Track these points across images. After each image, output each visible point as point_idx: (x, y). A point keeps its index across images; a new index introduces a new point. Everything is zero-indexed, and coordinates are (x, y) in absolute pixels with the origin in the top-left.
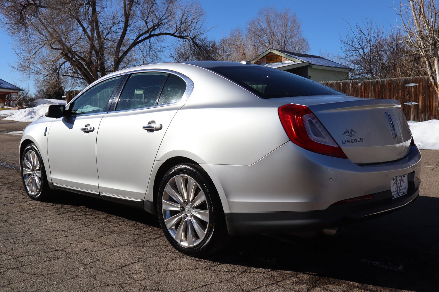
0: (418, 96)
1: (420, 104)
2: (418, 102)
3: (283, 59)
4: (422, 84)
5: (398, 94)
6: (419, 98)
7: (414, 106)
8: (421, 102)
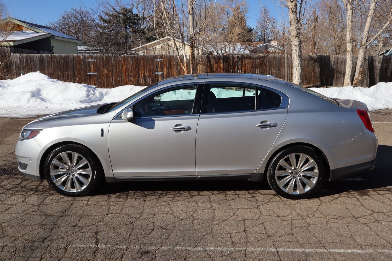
0: (163, 68)
1: (165, 74)
2: (164, 72)
3: (24, 29)
4: (166, 60)
5: (149, 66)
6: (164, 70)
7: (161, 75)
8: (165, 72)
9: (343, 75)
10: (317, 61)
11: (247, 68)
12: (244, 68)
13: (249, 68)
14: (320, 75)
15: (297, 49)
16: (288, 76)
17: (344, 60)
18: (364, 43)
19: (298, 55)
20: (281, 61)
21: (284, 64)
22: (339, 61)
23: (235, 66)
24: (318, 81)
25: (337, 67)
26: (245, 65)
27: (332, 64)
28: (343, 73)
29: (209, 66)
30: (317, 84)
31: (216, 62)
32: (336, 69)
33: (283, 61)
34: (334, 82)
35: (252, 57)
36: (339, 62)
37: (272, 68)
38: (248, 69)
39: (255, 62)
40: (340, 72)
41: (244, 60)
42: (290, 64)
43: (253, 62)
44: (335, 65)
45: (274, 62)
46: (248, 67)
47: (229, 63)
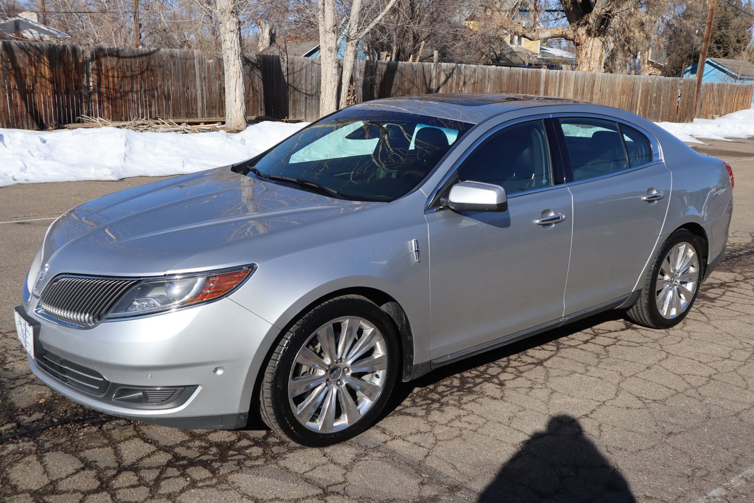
9: (304, 95)
10: (257, 67)
11: (111, 79)
12: (104, 80)
13: (116, 79)
14: (264, 95)
15: (235, 38)
16: (203, 98)
17: (304, 66)
18: (354, 35)
19: (237, 52)
20: (186, 63)
21: (193, 72)
22: (297, 68)
23: (83, 73)
24: (261, 109)
25: (294, 81)
26: (107, 71)
27: (284, 74)
28: (304, 92)
29: (13, 71)
30: (260, 115)
31: (30, 60)
32: (292, 85)
33: (191, 64)
34: (291, 110)
35: (121, 54)
36: (296, 70)
37: (168, 81)
38: (113, 82)
39: (129, 64)
40: (298, 91)
41: (103, 60)
42: (205, 73)
43: (125, 63)
44: (289, 76)
45: (172, 66)
46: (113, 77)
47: (66, 65)
